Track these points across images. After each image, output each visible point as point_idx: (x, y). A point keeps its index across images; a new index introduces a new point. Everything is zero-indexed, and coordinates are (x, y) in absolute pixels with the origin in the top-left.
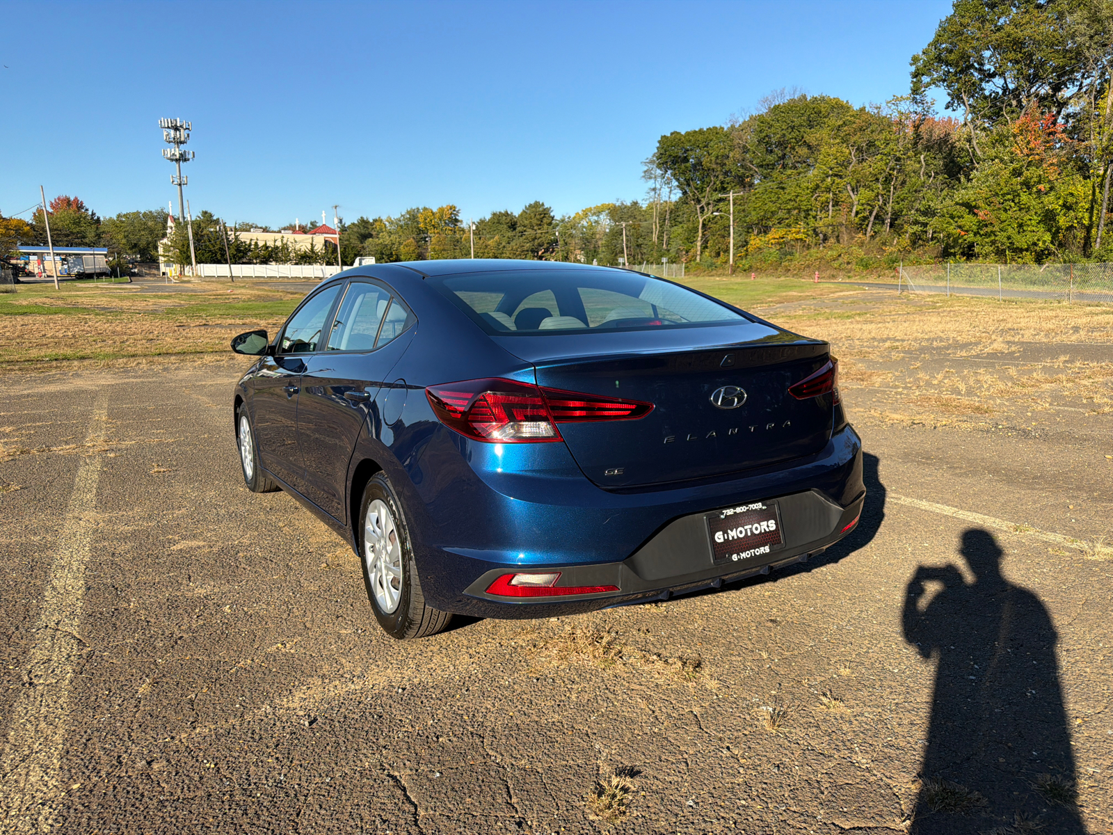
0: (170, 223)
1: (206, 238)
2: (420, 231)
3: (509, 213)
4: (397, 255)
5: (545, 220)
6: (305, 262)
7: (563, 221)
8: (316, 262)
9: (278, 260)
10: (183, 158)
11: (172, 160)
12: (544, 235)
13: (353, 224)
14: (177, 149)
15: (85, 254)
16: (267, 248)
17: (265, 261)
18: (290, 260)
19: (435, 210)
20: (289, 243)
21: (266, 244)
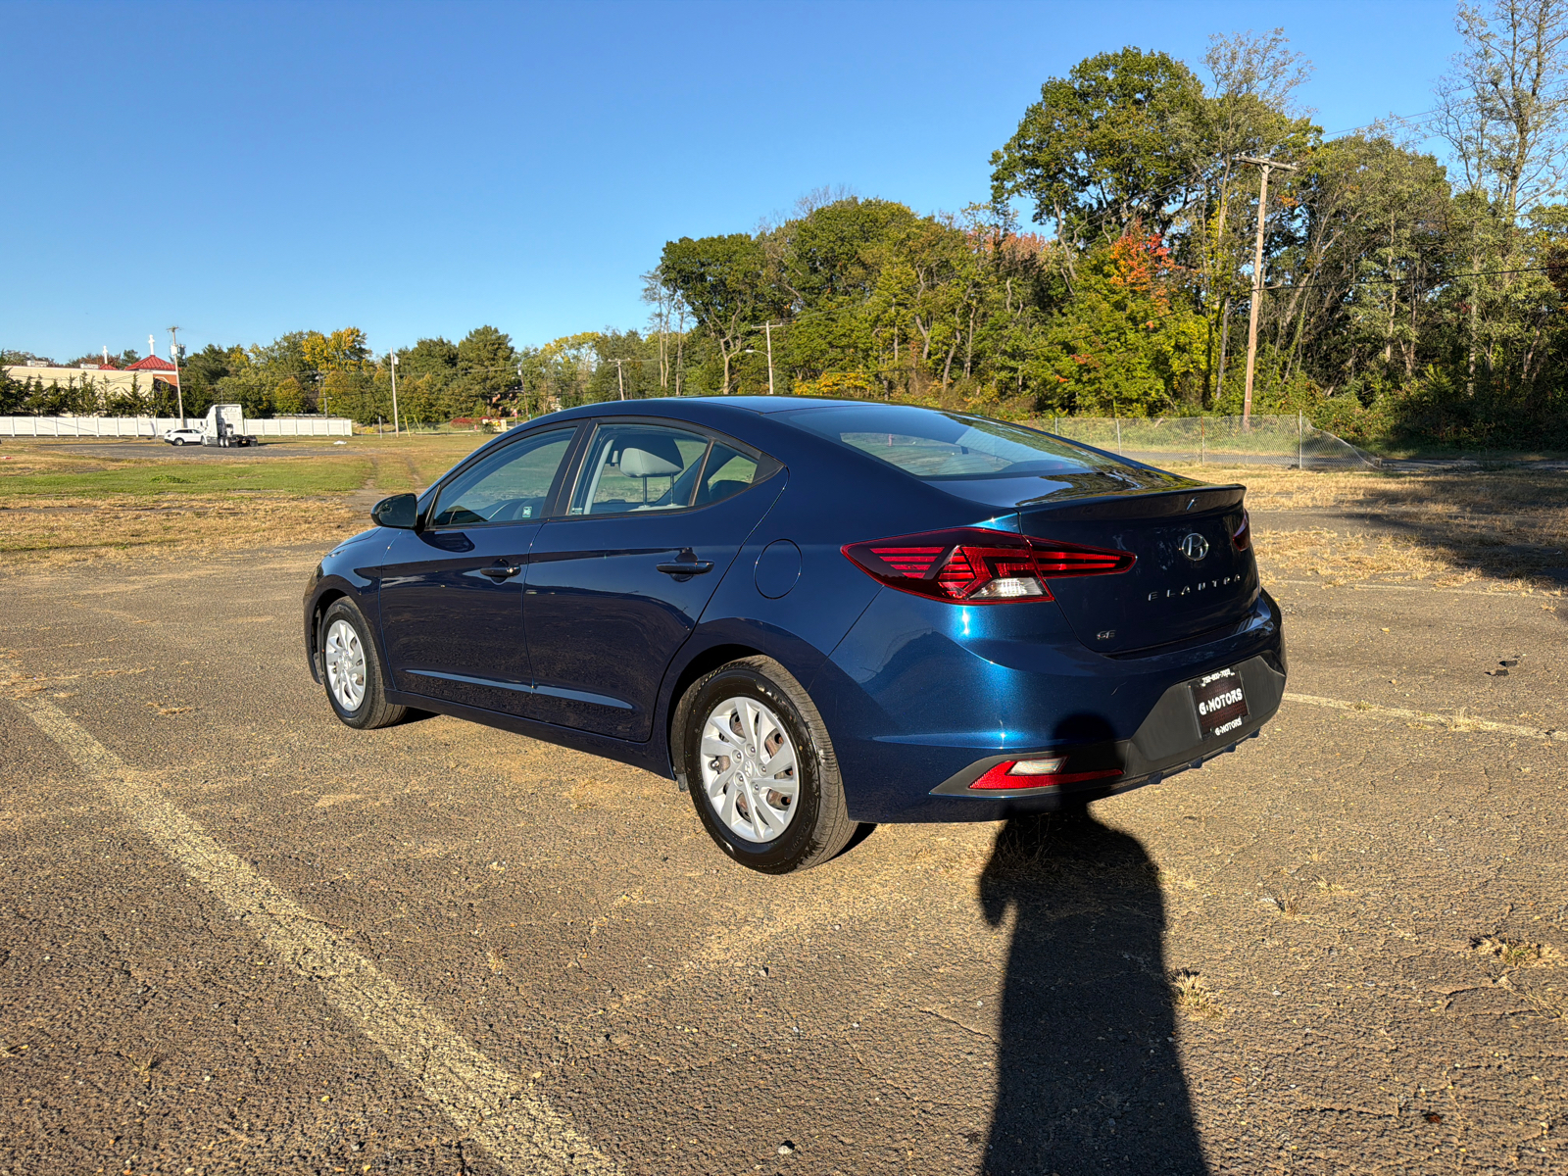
2: (305, 366)
3: (445, 341)
4: (269, 401)
5: (500, 353)
6: (124, 413)
7: (526, 355)
8: (141, 413)
9: (76, 410)
12: (497, 372)
13: (197, 355)
16: (58, 390)
17: (54, 411)
18: (98, 409)
19: (328, 335)
20: (95, 383)
21: (55, 383)
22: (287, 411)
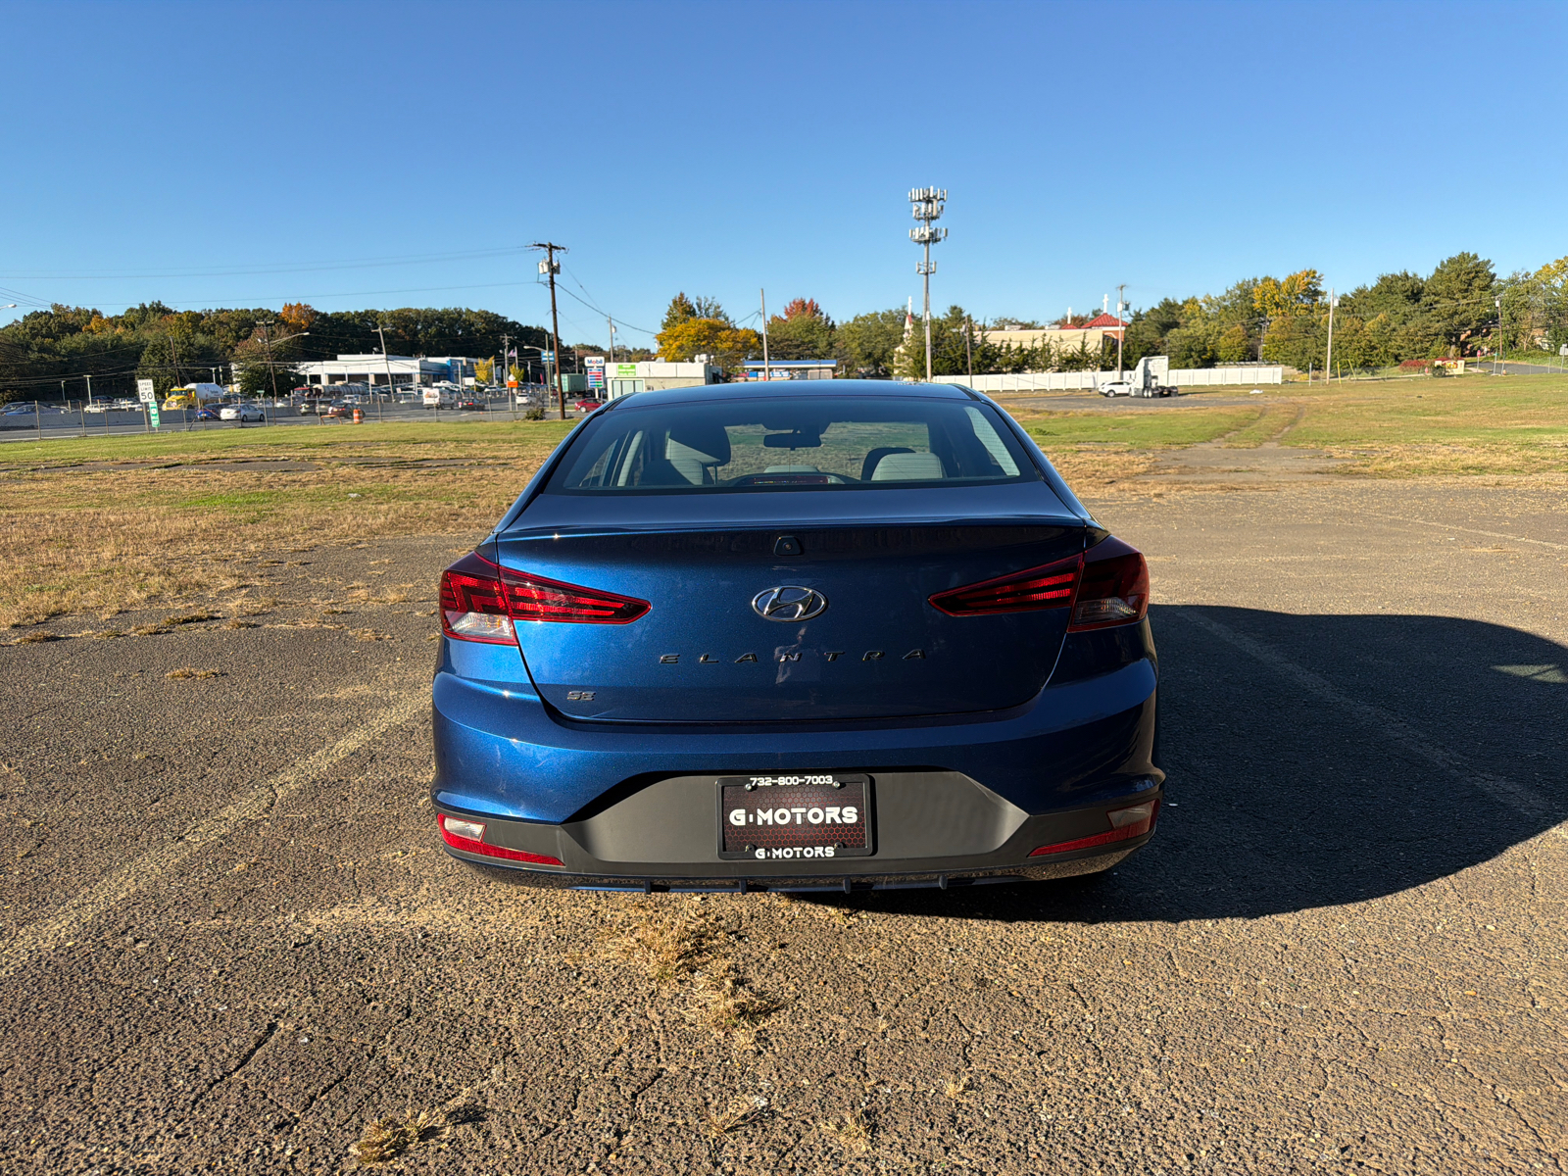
0: (908, 326)
1: (947, 342)
2: (1254, 314)
3: (1410, 275)
4: (1213, 351)
5: (1477, 283)
6: (1071, 368)
7: (1513, 281)
8: (1086, 367)
9: (1034, 367)
10: (933, 238)
11: (920, 242)
12: (1472, 307)
13: (1153, 309)
14: (927, 228)
15: (812, 368)
16: (1022, 351)
17: (1018, 369)
18: (1051, 366)
19: (1282, 279)
20: (1051, 343)
21: (1021, 345)
22: (1229, 360)
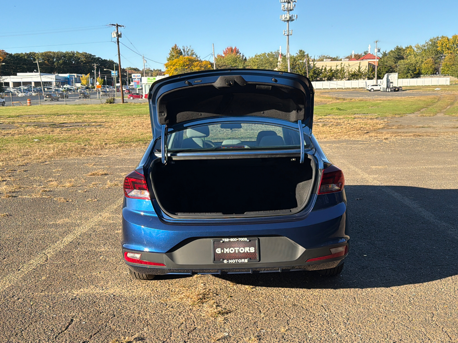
0: (280, 59)
1: (297, 66)
2: (438, 52)
4: (419, 70)
6: (354, 78)
8: (361, 78)
9: (337, 78)
10: (291, 19)
11: (285, 21)
13: (391, 51)
14: (288, 14)
16: (331, 71)
17: (330, 79)
18: (345, 77)
19: (450, 37)
20: (345, 67)
21: (331, 68)
22: (426, 74)
